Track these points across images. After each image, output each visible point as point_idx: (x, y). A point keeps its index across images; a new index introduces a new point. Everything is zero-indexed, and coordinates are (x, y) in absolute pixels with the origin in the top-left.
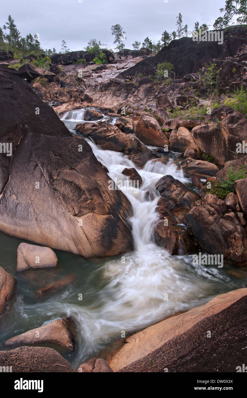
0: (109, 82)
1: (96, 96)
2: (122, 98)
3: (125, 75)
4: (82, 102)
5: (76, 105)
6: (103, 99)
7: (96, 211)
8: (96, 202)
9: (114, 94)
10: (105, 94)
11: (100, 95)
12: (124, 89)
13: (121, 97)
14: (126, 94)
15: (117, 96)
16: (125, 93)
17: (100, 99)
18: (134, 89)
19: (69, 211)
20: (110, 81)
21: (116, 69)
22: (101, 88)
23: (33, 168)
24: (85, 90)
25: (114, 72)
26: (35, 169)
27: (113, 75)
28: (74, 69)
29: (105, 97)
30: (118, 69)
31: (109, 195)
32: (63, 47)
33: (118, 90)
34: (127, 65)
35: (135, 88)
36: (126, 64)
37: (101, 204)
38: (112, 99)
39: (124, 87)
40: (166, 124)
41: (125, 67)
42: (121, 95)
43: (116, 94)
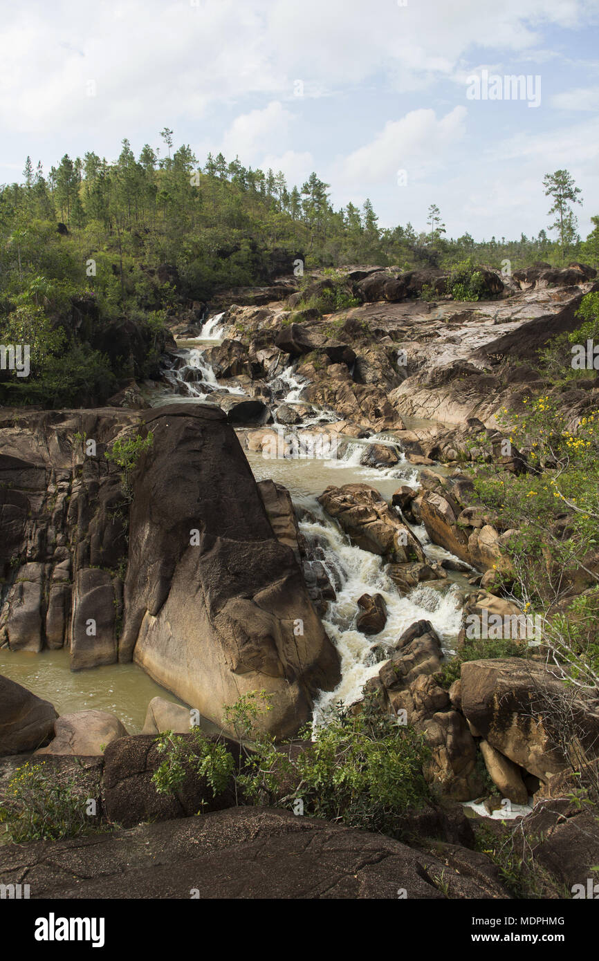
0: (452, 367)
1: (419, 397)
2: (468, 407)
3: (490, 352)
4: (376, 418)
5: (364, 425)
6: (432, 404)
7: (262, 670)
8: (264, 655)
9: (454, 399)
10: (436, 396)
11: (427, 396)
12: (476, 389)
13: (466, 406)
14: (476, 400)
15: (460, 403)
16: (474, 397)
17: (426, 405)
18: (495, 390)
19: (226, 663)
20: (454, 366)
21: (493, 321)
22: (433, 381)
23: (195, 589)
24: (406, 376)
25: (485, 331)
26: (197, 591)
27: (481, 338)
28: (405, 315)
29: (436, 402)
30: (496, 323)
31: (297, 646)
32: (431, 220)
33: (464, 390)
34: (519, 311)
35: (497, 389)
36: (519, 308)
37: (273, 660)
38: (449, 407)
39: (475, 384)
40: (465, 516)
41: (513, 318)
42: (468, 402)
43: (458, 398)
